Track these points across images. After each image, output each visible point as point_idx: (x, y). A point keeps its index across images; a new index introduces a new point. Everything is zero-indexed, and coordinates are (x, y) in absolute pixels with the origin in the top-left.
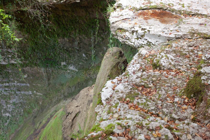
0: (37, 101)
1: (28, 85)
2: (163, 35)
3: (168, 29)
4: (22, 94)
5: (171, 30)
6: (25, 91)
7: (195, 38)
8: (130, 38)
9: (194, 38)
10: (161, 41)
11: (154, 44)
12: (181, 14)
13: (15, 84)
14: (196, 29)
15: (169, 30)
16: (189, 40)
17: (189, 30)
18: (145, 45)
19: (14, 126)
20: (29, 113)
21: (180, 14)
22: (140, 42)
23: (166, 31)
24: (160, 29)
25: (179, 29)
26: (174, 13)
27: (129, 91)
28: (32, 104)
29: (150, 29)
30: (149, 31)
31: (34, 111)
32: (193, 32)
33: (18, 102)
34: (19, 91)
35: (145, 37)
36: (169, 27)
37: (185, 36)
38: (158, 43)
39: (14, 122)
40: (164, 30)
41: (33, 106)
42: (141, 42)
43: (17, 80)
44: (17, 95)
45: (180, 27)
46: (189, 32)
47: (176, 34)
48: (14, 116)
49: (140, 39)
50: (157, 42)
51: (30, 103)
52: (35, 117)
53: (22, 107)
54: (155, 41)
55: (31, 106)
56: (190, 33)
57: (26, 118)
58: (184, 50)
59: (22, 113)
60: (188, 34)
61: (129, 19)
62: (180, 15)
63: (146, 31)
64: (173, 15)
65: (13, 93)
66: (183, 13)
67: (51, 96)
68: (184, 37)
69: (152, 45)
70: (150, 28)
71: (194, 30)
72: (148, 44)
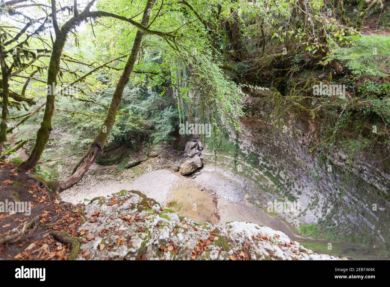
0: (372, 241)
1: (378, 219)
4: (363, 219)
6: (370, 221)
13: (364, 206)
19: (332, 235)
20: (353, 241)
27: (233, 240)
28: (364, 237)
31: (360, 244)
33: (354, 222)
34: (363, 215)
39: (334, 232)
41: (364, 241)
44: (357, 216)
48: (340, 229)
51: (363, 235)
55: (362, 238)
57: (347, 241)
59: (348, 234)
65: (356, 211)
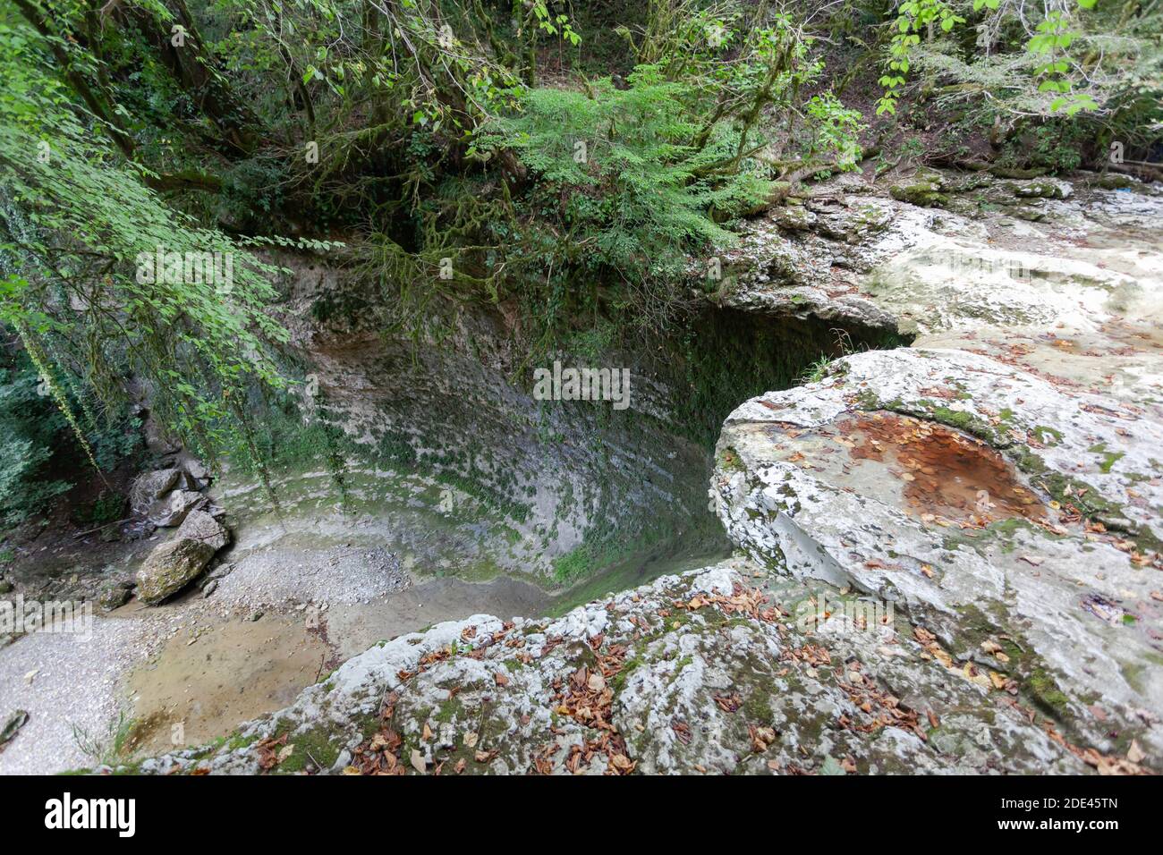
0: (675, 523)
1: (671, 477)
2: (833, 555)
3: (885, 539)
4: (653, 490)
5: (897, 550)
6: (662, 487)
7: (972, 659)
8: (734, 499)
9: (969, 653)
10: (821, 572)
11: (790, 569)
12: (1053, 498)
13: (648, 464)
14: (1021, 617)
15: (886, 549)
16: (935, 644)
17: (980, 599)
18: (759, 551)
19: (613, 552)
20: (649, 541)
21: (1047, 494)
22: (752, 532)
23: (866, 543)
24: (844, 524)
25: (943, 564)
26: (1024, 479)
28: (662, 524)
29: (805, 503)
30: (798, 507)
31: (661, 543)
32: (992, 619)
33: (640, 504)
34: (650, 481)
35: (777, 525)
36: (896, 530)
37: (930, 618)
38: (807, 572)
39: (617, 543)
40: (860, 535)
41: (664, 531)
42: (757, 533)
43: (653, 457)
44: (642, 489)
45: (953, 556)
46: (971, 607)
47: (889, 583)
48: (623, 531)
49: (758, 522)
50: (804, 569)
51: (660, 521)
52: (654, 559)
53: (643, 519)
54: (801, 558)
56: (972, 615)
57: (640, 548)
58: (791, 690)
59: (638, 533)
60: (949, 616)
61: (802, 428)
62: (1046, 499)
63: (790, 501)
64: (1011, 482)
66: (1069, 497)
67: (706, 531)
68: (920, 619)
69: (779, 568)
70: (811, 498)
71: (1004, 614)
72: (773, 555)
